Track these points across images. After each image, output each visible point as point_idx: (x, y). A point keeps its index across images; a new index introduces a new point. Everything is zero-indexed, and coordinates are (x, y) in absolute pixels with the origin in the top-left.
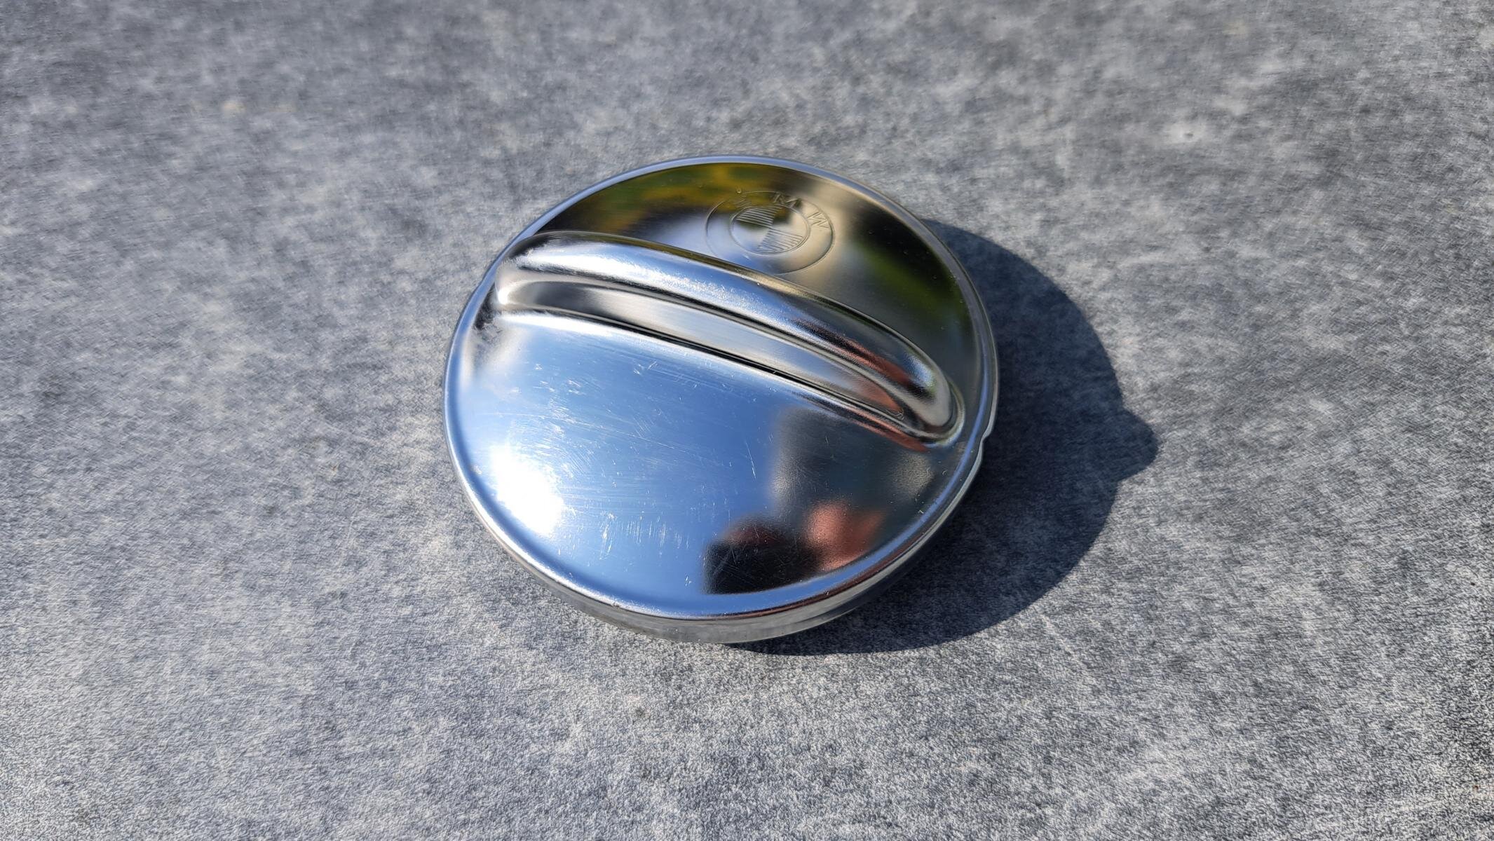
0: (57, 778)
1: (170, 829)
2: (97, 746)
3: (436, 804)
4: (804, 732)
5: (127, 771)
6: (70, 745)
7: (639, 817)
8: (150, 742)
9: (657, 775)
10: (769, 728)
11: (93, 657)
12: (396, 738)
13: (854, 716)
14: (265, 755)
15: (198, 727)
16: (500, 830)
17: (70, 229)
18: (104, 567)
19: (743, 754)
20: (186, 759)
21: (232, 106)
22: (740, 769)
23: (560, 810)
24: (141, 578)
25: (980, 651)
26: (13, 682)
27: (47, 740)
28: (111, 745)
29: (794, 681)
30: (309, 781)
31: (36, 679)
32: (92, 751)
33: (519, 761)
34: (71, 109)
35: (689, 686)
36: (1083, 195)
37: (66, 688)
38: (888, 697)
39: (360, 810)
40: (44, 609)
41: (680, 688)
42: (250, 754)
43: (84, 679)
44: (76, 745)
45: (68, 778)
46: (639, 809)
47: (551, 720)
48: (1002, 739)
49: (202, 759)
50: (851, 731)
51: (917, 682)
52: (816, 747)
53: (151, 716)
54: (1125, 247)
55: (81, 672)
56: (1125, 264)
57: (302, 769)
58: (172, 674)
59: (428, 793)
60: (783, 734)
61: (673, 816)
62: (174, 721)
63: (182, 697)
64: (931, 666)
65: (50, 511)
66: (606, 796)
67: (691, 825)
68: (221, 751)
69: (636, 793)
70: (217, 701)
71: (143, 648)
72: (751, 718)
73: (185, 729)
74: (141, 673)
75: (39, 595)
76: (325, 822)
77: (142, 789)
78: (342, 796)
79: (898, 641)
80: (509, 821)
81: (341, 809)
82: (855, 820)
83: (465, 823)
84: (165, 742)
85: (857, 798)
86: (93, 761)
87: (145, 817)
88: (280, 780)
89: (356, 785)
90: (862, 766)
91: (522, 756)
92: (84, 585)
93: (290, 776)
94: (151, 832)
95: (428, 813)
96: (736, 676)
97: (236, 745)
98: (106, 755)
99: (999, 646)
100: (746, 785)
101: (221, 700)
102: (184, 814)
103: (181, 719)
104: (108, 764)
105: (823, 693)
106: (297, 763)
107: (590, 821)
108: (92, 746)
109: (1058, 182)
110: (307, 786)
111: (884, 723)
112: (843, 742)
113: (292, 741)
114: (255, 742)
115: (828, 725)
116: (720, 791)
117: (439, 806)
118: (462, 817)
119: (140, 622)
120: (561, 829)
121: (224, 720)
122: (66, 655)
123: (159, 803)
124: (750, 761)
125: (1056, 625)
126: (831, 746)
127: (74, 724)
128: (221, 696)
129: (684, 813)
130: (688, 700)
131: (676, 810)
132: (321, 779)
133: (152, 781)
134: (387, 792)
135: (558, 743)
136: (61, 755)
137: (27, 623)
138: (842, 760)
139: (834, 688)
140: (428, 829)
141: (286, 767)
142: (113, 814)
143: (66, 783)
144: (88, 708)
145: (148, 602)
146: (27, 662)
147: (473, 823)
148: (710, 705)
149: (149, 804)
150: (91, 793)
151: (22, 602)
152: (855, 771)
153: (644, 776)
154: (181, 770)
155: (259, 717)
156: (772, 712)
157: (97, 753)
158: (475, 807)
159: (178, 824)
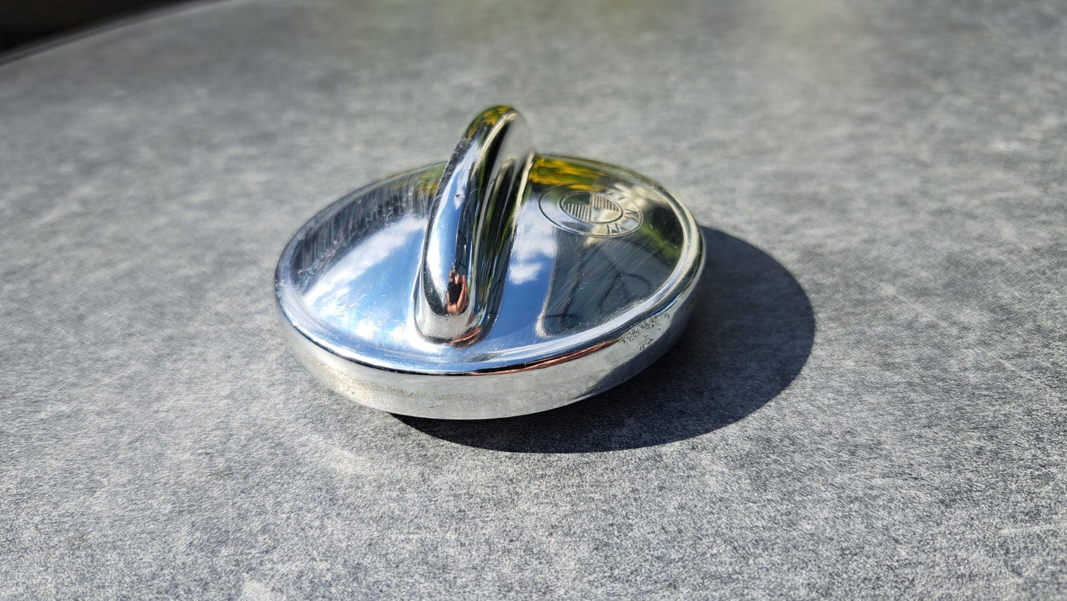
0: (200, 451)
1: (291, 481)
2: (235, 432)
3: (517, 464)
4: (823, 423)
5: (258, 447)
6: (215, 432)
7: (693, 473)
8: (279, 430)
9: (704, 448)
10: (793, 421)
11: (239, 384)
12: (481, 426)
13: (864, 415)
14: (373, 437)
15: (318, 422)
16: (573, 481)
17: (248, 195)
18: (254, 340)
19: (776, 437)
20: (308, 440)
21: (358, 148)
22: (774, 444)
23: (624, 469)
24: (281, 344)
25: (956, 378)
26: (175, 398)
27: (196, 430)
28: (247, 432)
29: (806, 395)
30: (409, 451)
31: (192, 397)
32: (231, 435)
33: (585, 439)
34: (253, 151)
35: (719, 398)
36: (944, 170)
37: (216, 401)
38: (889, 403)
39: (453, 468)
40: (205, 360)
41: (712, 398)
42: (361, 436)
43: (231, 396)
44: (219, 432)
45: (209, 451)
46: (693, 468)
47: (608, 416)
48: (995, 427)
49: (321, 439)
50: (864, 423)
51: (910, 396)
52: (837, 432)
53: (281, 415)
54: (984, 190)
55: (229, 392)
56: (989, 197)
57: (403, 445)
58: (300, 393)
59: (510, 459)
60: (807, 426)
61: (723, 473)
62: (300, 418)
63: (307, 405)
64: (919, 386)
65: (217, 314)
66: (662, 461)
67: (740, 478)
68: (337, 435)
69: (687, 459)
70: (335, 407)
71: (280, 379)
72: (776, 415)
73: (308, 423)
74: (276, 393)
75: (201, 354)
76: (423, 475)
77: (270, 457)
78: (438, 460)
79: (886, 373)
80: (581, 475)
81: (438, 468)
82: (884, 476)
83: (542, 476)
84: (292, 430)
85: (881, 463)
86: (230, 441)
87: (271, 473)
88: (385, 451)
89: (449, 454)
90: (879, 443)
91: (586, 437)
92: (237, 348)
93: (394, 448)
94: (274, 482)
95: (510, 470)
96: (758, 393)
97: (349, 431)
98: (243, 438)
99: (971, 376)
100: (782, 454)
101: (339, 407)
102: (303, 471)
103: (305, 417)
104: (243, 442)
105: (832, 402)
106: (400, 441)
107: (651, 476)
108: (232, 433)
109: (925, 166)
110: (407, 454)
111: (890, 418)
112: (859, 429)
113: (395, 429)
114: (365, 429)
115: (843, 420)
116: (760, 458)
117: (520, 465)
118: (541, 472)
119: (278, 366)
120: (627, 480)
121: (340, 417)
122: (218, 384)
123: (283, 465)
124: (781, 440)
125: (1013, 365)
126: (849, 432)
127: (219, 420)
128: (338, 404)
129: (732, 472)
130: (720, 405)
131: (724, 469)
132: (419, 451)
133: (278, 452)
134: (475, 457)
135: (616, 429)
136: (206, 438)
137: (190, 367)
138: (862, 439)
139: (841, 399)
140: (511, 480)
141: (390, 444)
142: (244, 471)
143: (207, 454)
144: (231, 412)
145: (285, 356)
146: (188, 387)
147: (550, 476)
148: (739, 408)
149: (275, 466)
150: (227, 460)
151: (189, 357)
152: (875, 447)
153: (693, 448)
154: (304, 445)
155: (368, 416)
156: (794, 413)
157: (235, 437)
158: (550, 467)
159: (298, 477)
